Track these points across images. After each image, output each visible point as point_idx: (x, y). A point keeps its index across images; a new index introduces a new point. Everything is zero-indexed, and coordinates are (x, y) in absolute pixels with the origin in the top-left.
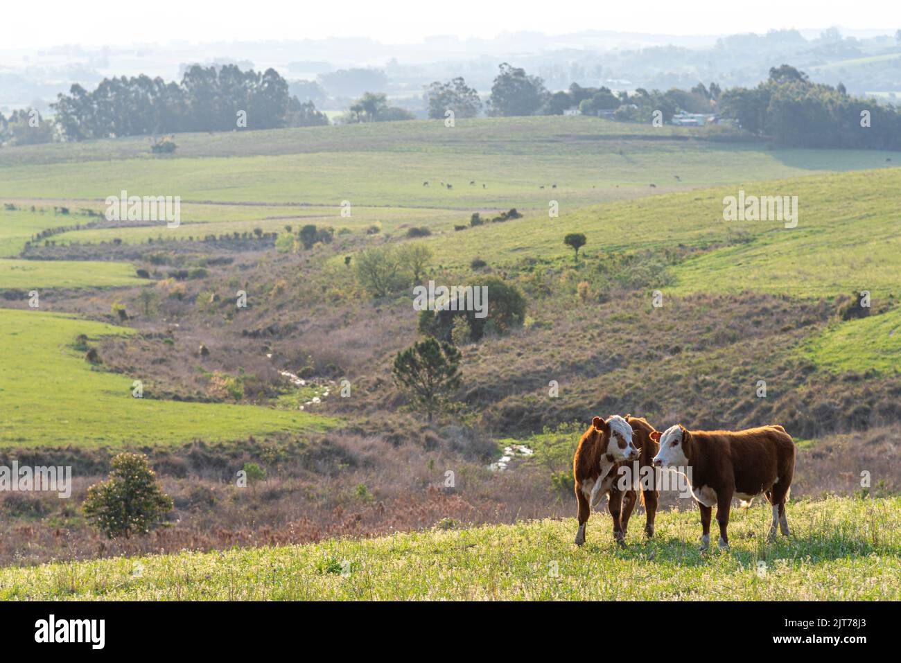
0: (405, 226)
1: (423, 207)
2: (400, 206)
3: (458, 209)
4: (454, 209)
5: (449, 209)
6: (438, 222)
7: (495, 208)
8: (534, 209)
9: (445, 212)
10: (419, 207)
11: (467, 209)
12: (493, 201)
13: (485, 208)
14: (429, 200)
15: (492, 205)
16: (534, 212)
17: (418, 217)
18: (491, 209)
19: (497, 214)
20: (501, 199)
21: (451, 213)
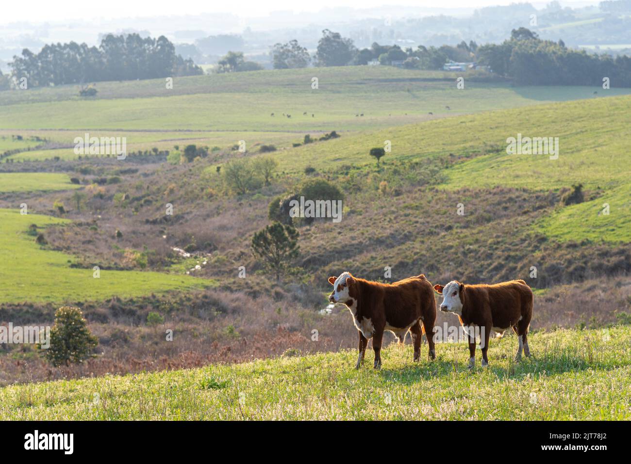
0: (258, 145)
1: (271, 131)
2: (255, 131)
3: (295, 132)
4: (292, 132)
5: (288, 132)
6: (282, 141)
7: (321, 131)
8: (348, 131)
9: (287, 134)
10: (268, 131)
11: (300, 132)
12: (320, 126)
13: (314, 131)
14: (274, 126)
15: (319, 129)
16: (348, 133)
17: (267, 138)
18: (318, 132)
19: (322, 135)
20: (324, 124)
21: (290, 134)
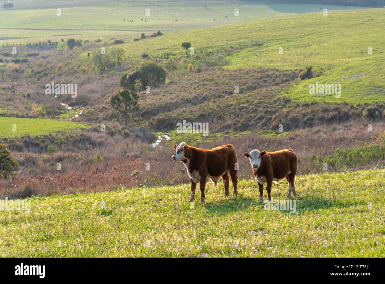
0: (112, 39)
1: (120, 30)
2: (110, 30)
3: (135, 31)
4: (133, 31)
5: (131, 31)
6: (127, 37)
7: (151, 31)
8: (168, 31)
9: (130, 32)
10: (118, 30)
11: (138, 31)
12: (150, 27)
13: (147, 31)
14: (122, 27)
15: (150, 29)
16: (168, 32)
17: (119, 34)
18: (149, 31)
19: (152, 33)
20: (153, 26)
21: (132, 32)
